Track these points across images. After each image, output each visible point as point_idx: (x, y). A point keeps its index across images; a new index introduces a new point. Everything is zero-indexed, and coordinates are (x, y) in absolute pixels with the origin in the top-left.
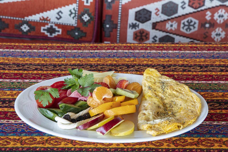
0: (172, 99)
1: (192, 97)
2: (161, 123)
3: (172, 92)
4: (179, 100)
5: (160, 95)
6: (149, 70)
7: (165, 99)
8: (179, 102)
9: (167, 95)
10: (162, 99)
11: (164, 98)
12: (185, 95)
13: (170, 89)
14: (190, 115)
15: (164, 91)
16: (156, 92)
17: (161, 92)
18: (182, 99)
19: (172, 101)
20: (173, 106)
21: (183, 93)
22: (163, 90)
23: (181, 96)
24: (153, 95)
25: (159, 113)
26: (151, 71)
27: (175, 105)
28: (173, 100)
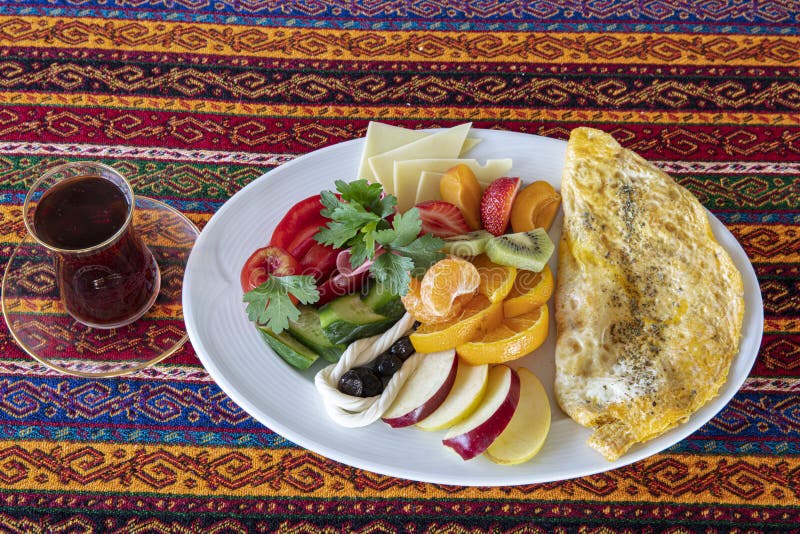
0: (654, 262)
1: (716, 256)
2: (630, 406)
3: (656, 234)
4: (675, 265)
5: (620, 243)
6: (585, 135)
7: (635, 260)
8: (677, 275)
9: (640, 244)
10: (623, 258)
11: (632, 256)
12: (694, 245)
13: (650, 222)
14: (711, 353)
15: (630, 228)
16: (607, 235)
17: (621, 234)
18: (685, 265)
19: (654, 268)
20: (658, 288)
21: (690, 234)
22: (628, 225)
23: (684, 252)
24: (597, 248)
25: (617, 327)
26: (592, 140)
27: (663, 284)
28: (657, 265)
